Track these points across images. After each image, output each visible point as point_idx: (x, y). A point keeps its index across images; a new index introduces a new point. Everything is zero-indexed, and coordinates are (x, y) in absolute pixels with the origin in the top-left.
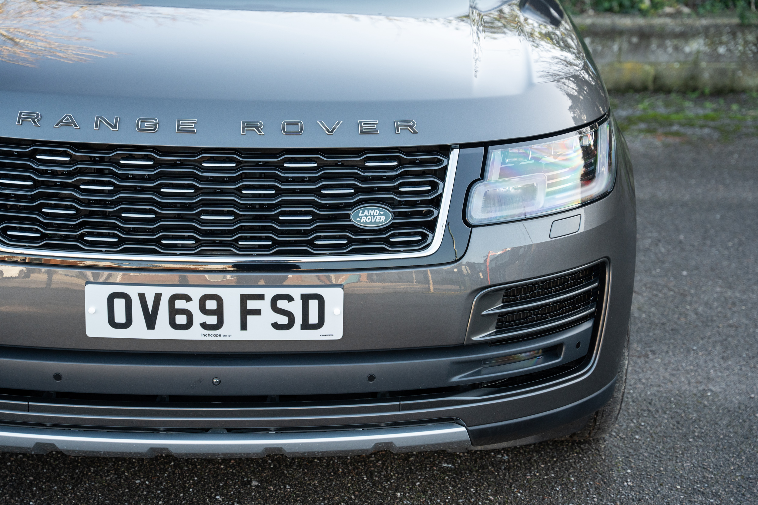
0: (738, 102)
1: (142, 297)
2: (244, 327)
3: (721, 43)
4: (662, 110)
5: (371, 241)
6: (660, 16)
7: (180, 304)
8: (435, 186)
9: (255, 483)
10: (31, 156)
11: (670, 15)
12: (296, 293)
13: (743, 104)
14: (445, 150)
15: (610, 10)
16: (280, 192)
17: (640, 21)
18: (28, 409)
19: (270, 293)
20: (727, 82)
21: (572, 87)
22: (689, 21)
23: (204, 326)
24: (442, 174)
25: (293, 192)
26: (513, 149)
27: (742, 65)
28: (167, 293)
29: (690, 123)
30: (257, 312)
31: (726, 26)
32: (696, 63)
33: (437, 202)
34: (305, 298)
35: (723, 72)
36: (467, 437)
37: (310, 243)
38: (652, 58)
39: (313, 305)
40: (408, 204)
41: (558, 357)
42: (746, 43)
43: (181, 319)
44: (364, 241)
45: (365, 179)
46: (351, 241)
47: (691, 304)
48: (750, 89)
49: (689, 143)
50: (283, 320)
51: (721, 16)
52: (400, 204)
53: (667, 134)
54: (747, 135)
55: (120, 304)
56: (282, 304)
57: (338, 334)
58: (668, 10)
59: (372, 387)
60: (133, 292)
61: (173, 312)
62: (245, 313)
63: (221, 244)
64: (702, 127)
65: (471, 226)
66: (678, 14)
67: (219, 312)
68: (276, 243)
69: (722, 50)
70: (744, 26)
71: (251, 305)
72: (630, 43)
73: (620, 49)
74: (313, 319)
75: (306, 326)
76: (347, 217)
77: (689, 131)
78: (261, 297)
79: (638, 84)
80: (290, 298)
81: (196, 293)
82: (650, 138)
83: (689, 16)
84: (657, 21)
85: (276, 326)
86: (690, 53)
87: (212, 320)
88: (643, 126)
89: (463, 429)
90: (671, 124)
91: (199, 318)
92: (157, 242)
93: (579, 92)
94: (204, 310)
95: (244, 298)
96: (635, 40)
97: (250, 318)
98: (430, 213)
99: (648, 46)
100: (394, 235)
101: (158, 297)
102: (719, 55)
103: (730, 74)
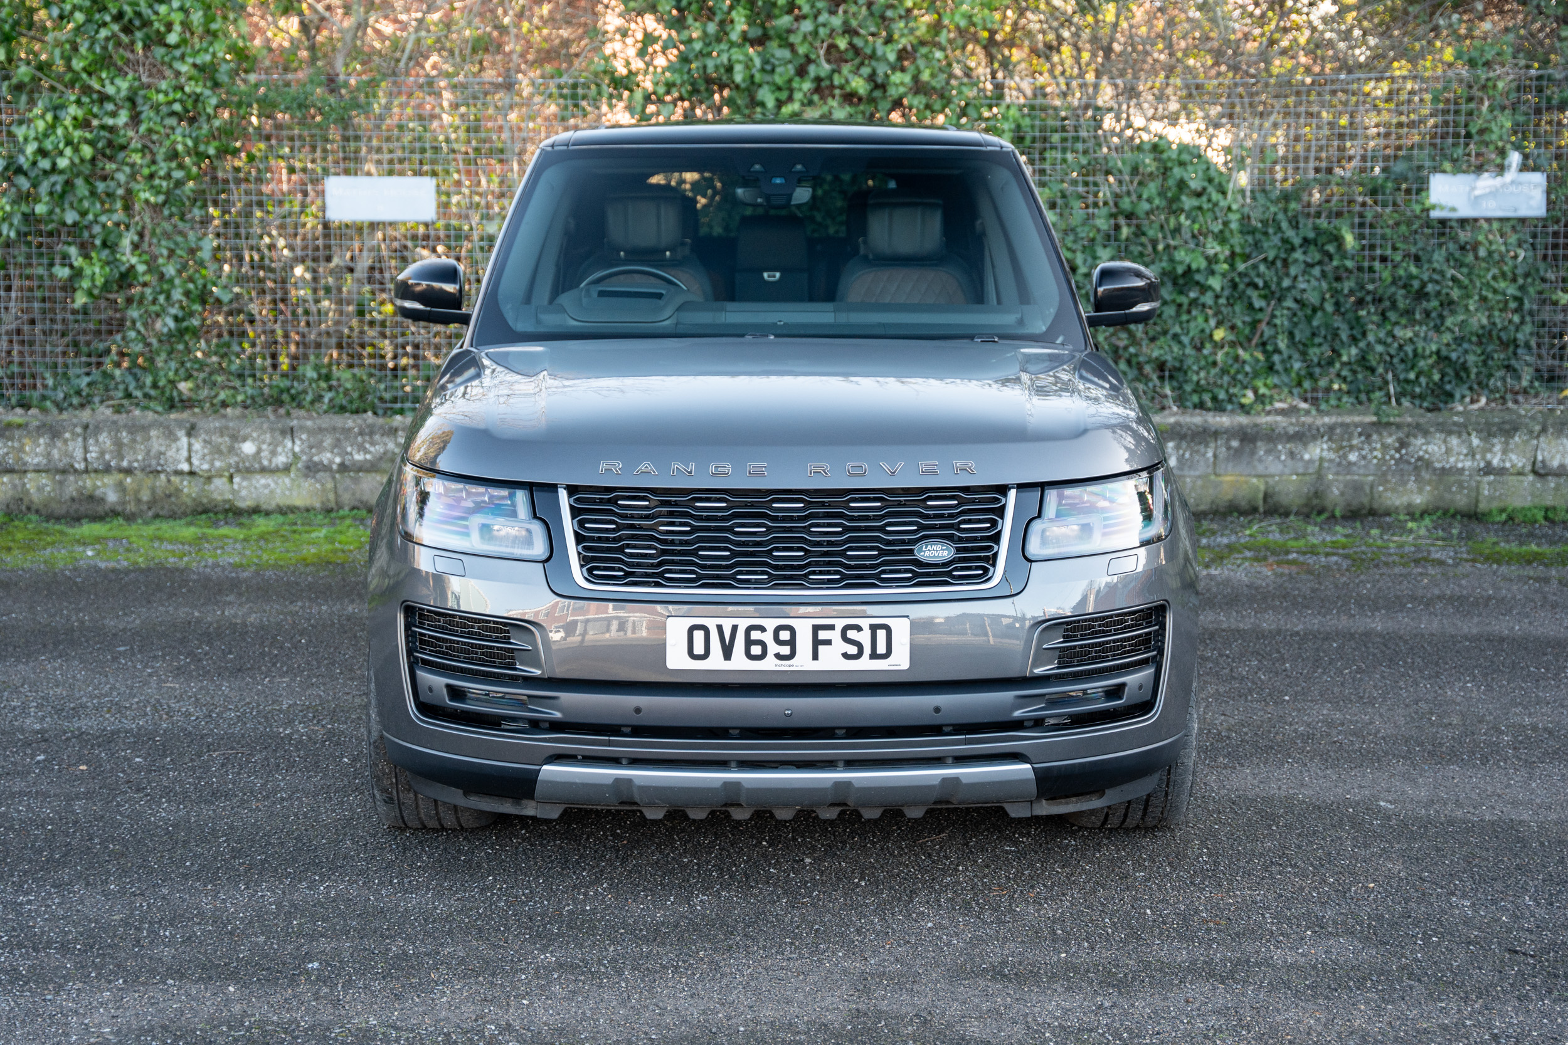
0: (1380, 527)
1: (720, 628)
2: (815, 657)
3: (1352, 448)
4: (1275, 536)
5: (935, 574)
6: (1269, 413)
7: (755, 635)
8: (994, 523)
9: (808, 860)
10: (614, 501)
11: (1282, 412)
12: (865, 623)
13: (1385, 528)
14: (1003, 490)
15: (1201, 406)
16: (847, 529)
17: (1242, 420)
18: (609, 743)
19: (840, 624)
20: (1365, 500)
21: (1129, 441)
22: (1308, 420)
23: (778, 656)
24: (1001, 511)
25: (858, 529)
26: (1069, 492)
27: (1383, 478)
28: (743, 624)
29: (1313, 551)
30: (828, 642)
31: (1356, 425)
32: (1320, 475)
33: (997, 538)
34: (874, 628)
35: (1357, 487)
36: (1032, 776)
37: (877, 577)
38: (1260, 468)
39: (881, 634)
40: (968, 540)
41: (1120, 698)
42: (1385, 447)
43: (756, 650)
44: (928, 575)
45: (927, 517)
46: (916, 575)
47: (1291, 724)
48: (1396, 510)
49: (1310, 572)
50: (853, 650)
51: (1350, 413)
52: (961, 540)
53: (1279, 563)
54: (1386, 564)
55: (699, 635)
56: (851, 634)
57: (905, 664)
58: (1278, 405)
59: (937, 720)
60: (711, 624)
61: (749, 643)
62: (817, 643)
63: (791, 577)
64: (1327, 555)
65: (1031, 561)
66: (1293, 410)
67: (792, 643)
68: (844, 577)
69: (1353, 457)
70: (1380, 426)
71: (823, 635)
72: (1229, 448)
73: (1215, 456)
74: (881, 649)
75: (874, 656)
76: (911, 552)
77: (1311, 560)
78: (831, 627)
79: (1244, 504)
80: (859, 628)
81: (771, 624)
82: (1257, 567)
83: (1307, 412)
84: (1264, 420)
85: (846, 656)
86: (1311, 461)
87: (785, 650)
88: (1248, 554)
89: (1028, 766)
90: (1287, 552)
91: (773, 648)
92: (733, 577)
93: (1136, 446)
94: (777, 641)
95: (816, 629)
96: (1235, 444)
97: (821, 648)
98: (990, 548)
99: (1253, 453)
100: (956, 569)
101: (735, 628)
102: (1350, 464)
103: (1367, 489)
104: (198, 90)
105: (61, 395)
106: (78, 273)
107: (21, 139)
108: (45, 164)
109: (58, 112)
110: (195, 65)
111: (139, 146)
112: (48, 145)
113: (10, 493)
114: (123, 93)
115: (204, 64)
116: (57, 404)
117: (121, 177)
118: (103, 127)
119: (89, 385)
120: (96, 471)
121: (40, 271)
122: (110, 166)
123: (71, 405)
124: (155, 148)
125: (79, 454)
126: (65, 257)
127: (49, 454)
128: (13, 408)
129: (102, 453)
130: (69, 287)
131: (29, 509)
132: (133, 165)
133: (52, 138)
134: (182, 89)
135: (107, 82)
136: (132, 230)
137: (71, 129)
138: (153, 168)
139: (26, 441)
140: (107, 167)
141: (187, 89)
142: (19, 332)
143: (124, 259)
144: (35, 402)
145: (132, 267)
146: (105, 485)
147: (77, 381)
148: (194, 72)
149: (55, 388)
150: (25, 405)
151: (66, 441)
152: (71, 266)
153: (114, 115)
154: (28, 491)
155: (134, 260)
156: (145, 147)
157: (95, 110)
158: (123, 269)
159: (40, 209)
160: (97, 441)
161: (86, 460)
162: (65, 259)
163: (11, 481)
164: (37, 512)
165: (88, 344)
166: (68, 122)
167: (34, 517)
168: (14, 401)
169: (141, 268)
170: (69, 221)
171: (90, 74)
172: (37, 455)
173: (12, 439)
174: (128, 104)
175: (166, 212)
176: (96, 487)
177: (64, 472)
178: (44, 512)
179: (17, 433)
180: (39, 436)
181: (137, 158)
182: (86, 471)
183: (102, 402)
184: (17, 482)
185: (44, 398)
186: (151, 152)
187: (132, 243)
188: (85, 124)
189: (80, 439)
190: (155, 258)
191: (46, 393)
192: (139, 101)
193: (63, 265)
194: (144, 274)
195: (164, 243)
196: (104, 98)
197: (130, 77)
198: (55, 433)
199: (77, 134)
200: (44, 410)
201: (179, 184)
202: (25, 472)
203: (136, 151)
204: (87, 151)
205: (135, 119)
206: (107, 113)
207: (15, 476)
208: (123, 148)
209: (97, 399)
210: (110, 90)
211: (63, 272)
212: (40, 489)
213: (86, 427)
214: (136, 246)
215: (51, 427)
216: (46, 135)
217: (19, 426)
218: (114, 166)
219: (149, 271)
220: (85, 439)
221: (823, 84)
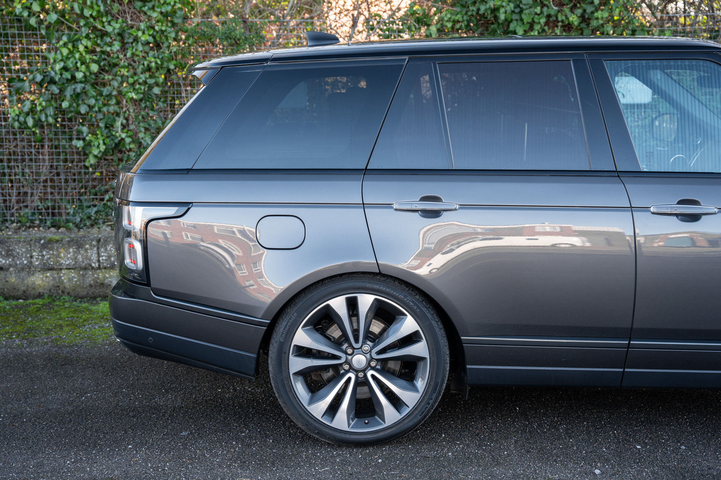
104: (164, 28)
105: (79, 219)
106: (89, 144)
107: (52, 61)
108: (67, 75)
109: (75, 43)
110: (161, 13)
111: (126, 64)
112: (70, 64)
113: (52, 283)
114: (116, 31)
115: (167, 12)
116: (77, 226)
117: (115, 84)
118: (103, 52)
119: (96, 212)
120: (105, 268)
121: (63, 143)
122: (107, 77)
123: (85, 225)
124: (136, 65)
125: (94, 257)
126: (79, 132)
127: (76, 258)
128: (49, 228)
129: (109, 257)
130: (85, 153)
131: (63, 292)
132: (122, 76)
133: (71, 60)
134: (153, 28)
135: (106, 24)
136: (122, 117)
137: (84, 54)
138: (136, 78)
139: (62, 250)
140: (106, 77)
141: (157, 28)
142: (52, 180)
143: (118, 134)
144: (62, 224)
145: (123, 139)
146: (111, 276)
147: (89, 210)
148: (160, 17)
149: (74, 215)
150: (56, 226)
151: (86, 250)
152: (84, 139)
153: (110, 45)
154: (63, 281)
155: (124, 135)
156: (130, 64)
157: (99, 41)
158: (116, 141)
159: (65, 105)
160: (106, 249)
161: (99, 261)
162: (80, 137)
163: (51, 275)
164: (68, 294)
165: (94, 187)
166: (81, 48)
167: (67, 298)
168: (48, 223)
169: (128, 140)
170: (83, 112)
171: (95, 19)
172: (68, 259)
173: (52, 249)
174: (118, 38)
175: (143, 105)
176: (105, 278)
177: (85, 269)
178: (72, 293)
179: (55, 246)
180: (70, 247)
181: (124, 72)
182: (99, 268)
183: (104, 223)
184: (56, 276)
185: (68, 221)
186: (133, 68)
187: (122, 125)
188: (93, 52)
189: (95, 249)
190: (136, 134)
191: (68, 218)
192: (126, 36)
193: (78, 139)
194: (130, 144)
195: (141, 124)
196: (104, 34)
197: (120, 20)
198: (79, 245)
199: (88, 57)
200: (69, 229)
201: (151, 88)
202: (61, 269)
203: (124, 67)
204: (94, 68)
205: (124, 48)
206: (106, 44)
207: (55, 272)
208: (116, 65)
209: (101, 221)
210: (109, 29)
211: (80, 144)
212: (70, 280)
213: (99, 241)
214: (124, 127)
215: (77, 242)
216: (68, 58)
217: (57, 241)
218: (110, 77)
219: (133, 142)
220: (98, 248)
221: (551, 19)
